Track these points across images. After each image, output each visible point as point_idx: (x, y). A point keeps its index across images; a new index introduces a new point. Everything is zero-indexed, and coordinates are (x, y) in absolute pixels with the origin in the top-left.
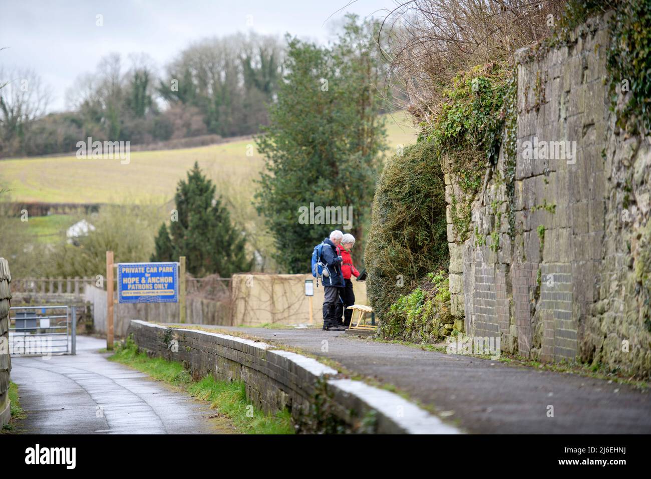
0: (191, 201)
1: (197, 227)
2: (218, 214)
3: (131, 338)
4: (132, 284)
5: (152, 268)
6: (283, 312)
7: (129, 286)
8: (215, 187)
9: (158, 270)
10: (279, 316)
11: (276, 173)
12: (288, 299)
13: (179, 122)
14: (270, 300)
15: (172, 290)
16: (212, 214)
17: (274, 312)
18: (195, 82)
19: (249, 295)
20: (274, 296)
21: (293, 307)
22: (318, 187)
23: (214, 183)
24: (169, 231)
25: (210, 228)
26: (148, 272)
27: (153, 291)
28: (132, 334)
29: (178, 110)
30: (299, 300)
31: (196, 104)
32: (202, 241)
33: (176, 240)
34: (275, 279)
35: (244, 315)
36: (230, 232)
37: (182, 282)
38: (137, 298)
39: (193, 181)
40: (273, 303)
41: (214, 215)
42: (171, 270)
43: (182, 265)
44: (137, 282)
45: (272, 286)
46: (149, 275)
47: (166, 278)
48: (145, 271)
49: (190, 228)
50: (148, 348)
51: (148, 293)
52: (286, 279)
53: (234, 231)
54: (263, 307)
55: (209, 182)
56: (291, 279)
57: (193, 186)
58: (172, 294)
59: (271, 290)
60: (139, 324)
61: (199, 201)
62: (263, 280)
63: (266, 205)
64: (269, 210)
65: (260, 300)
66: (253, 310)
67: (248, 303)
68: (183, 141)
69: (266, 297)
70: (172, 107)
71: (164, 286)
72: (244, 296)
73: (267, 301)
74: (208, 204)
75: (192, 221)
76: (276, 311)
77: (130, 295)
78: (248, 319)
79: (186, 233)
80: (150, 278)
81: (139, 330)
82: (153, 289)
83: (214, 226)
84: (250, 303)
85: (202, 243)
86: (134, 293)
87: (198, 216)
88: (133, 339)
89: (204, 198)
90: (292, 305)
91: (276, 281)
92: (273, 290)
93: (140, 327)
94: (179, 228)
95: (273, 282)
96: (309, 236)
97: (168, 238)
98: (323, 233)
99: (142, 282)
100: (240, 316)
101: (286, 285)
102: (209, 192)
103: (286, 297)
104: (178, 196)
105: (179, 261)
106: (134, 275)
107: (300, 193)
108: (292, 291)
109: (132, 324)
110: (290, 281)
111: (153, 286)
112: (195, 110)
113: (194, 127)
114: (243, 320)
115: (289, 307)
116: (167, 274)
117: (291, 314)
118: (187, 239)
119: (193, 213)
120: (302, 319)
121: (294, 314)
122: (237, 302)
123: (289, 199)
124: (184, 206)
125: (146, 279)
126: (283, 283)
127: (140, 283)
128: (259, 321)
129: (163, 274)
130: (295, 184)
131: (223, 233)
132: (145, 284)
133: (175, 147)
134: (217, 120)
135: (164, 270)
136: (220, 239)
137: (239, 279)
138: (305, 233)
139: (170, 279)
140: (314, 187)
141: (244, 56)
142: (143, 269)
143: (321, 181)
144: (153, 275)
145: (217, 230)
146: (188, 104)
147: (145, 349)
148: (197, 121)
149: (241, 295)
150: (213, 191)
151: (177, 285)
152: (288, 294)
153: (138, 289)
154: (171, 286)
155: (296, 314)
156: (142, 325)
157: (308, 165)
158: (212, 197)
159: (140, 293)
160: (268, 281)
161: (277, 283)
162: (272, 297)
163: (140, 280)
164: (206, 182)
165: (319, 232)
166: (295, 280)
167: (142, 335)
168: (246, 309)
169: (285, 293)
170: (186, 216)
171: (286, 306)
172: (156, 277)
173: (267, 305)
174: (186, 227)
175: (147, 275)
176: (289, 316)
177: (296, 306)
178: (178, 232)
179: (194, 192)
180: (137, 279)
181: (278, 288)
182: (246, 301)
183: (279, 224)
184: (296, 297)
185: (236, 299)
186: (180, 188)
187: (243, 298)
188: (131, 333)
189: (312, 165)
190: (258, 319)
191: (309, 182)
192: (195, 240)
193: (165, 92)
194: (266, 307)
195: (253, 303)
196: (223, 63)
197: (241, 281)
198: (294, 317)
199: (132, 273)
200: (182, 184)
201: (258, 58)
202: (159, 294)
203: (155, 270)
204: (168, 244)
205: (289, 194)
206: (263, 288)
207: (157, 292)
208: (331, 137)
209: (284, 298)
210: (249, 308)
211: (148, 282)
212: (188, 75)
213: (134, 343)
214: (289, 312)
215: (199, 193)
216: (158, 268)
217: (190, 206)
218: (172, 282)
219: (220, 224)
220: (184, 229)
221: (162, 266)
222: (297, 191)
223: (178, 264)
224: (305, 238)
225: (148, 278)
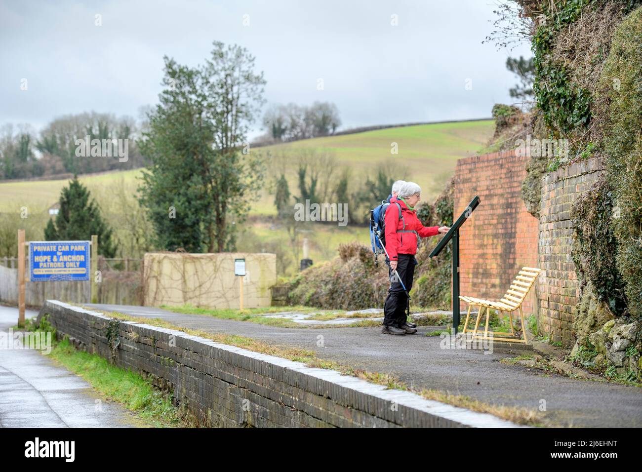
0: (72, 202)
1: (76, 221)
2: (91, 212)
3: (46, 319)
4: (43, 262)
5: (63, 247)
6: (194, 290)
7: (41, 265)
8: (89, 192)
9: (70, 248)
10: (190, 295)
11: (154, 172)
12: (200, 277)
13: (48, 165)
14: (181, 279)
15: (84, 269)
16: (87, 211)
17: (185, 290)
18: (58, 142)
19: (160, 274)
20: (186, 274)
21: (203, 286)
22: (192, 182)
23: (88, 190)
24: (55, 224)
25: (85, 222)
26: (59, 250)
27: (65, 269)
28: (49, 316)
29: (48, 158)
30: (210, 279)
31: (59, 155)
32: (80, 231)
33: (60, 231)
34: (186, 258)
35: (156, 293)
36: (101, 225)
37: (94, 261)
38: (48, 276)
39: (74, 188)
40: (185, 282)
41: (89, 212)
42: (82, 248)
43: (94, 243)
44: (49, 260)
45: (184, 265)
46: (61, 253)
47: (78, 256)
48: (57, 249)
49: (71, 222)
50: (70, 334)
51: (60, 271)
52: (197, 258)
53: (103, 225)
54: (174, 286)
55: (85, 188)
56: (203, 258)
57: (73, 191)
58: (83, 273)
59: (182, 268)
60: (58, 305)
61: (78, 202)
62: (175, 259)
63: (146, 198)
64: (149, 202)
65: (172, 279)
66: (164, 288)
67: (160, 282)
68: (51, 176)
69: (177, 276)
70: (44, 156)
71: (76, 265)
72: (156, 275)
73: (178, 280)
74: (84, 205)
75: (72, 217)
76: (187, 290)
77: (41, 273)
78: (159, 298)
79: (68, 225)
80: (61, 257)
81: (57, 312)
82: (65, 267)
83: (89, 221)
84: (162, 281)
85: (80, 234)
86: (46, 271)
87: (77, 213)
88: (49, 320)
89: (81, 200)
90: (203, 284)
91: (188, 260)
92: (184, 268)
93: (59, 309)
94: (62, 222)
95: (184, 261)
96: (184, 224)
97: (54, 230)
98: (196, 221)
99: (54, 260)
100: (151, 294)
101: (198, 264)
102: (85, 196)
103: (197, 275)
104: (62, 198)
105: (90, 240)
106: (46, 253)
107: (175, 188)
108: (203, 270)
109: (48, 304)
110: (202, 260)
111: (65, 264)
112: (58, 158)
113: (58, 168)
114: (155, 298)
115: (200, 286)
116: (79, 253)
117: (202, 292)
118: (69, 231)
119: (73, 211)
120: (213, 298)
121: (205, 293)
122: (149, 280)
123: (167, 192)
124: (66, 207)
125: (58, 257)
126: (194, 262)
127: (52, 261)
128: (171, 300)
129: (74, 253)
130: (172, 180)
131: (95, 226)
132: (57, 262)
133: (46, 180)
134: (71, 164)
135: (76, 249)
136: (93, 230)
137: (151, 258)
138: (180, 221)
139: (82, 258)
140: (188, 182)
141: (88, 126)
142: (55, 247)
143: (195, 178)
144: (65, 253)
145: (91, 224)
146: (54, 154)
147: (67, 335)
148: (60, 165)
149: (153, 274)
150: (88, 195)
151: (88, 264)
152: (199, 273)
153: (49, 268)
154: (83, 264)
155: (207, 292)
156: (61, 307)
157: (183, 165)
158: (87, 200)
159: (51, 271)
160: (179, 259)
161: (188, 262)
162: (183, 276)
163: (52, 258)
164: (82, 189)
165: (192, 220)
166: (206, 259)
167: (64, 319)
168: (158, 288)
169: (197, 272)
170: (68, 213)
171: (197, 285)
172: (68, 255)
173: (178, 284)
174: (68, 221)
175: (58, 253)
176: (200, 295)
177: (208, 285)
178: (62, 225)
179: (74, 195)
180: (49, 258)
181: (190, 268)
182: (157, 280)
183: (158, 214)
184: (208, 276)
185: (148, 277)
186: (63, 193)
187: (154, 277)
188: (46, 314)
189: (186, 164)
190: (170, 298)
191: (184, 179)
192: (75, 231)
193: (40, 147)
194: (178, 286)
195: (165, 281)
196: (76, 130)
197: (153, 260)
198: (204, 296)
199: (43, 252)
200: (65, 190)
201: (97, 128)
202: (71, 272)
203: (67, 249)
204: (54, 234)
205: (167, 188)
206: (174, 267)
207: (69, 271)
208: (202, 141)
209: (196, 277)
210: (161, 287)
211: (60, 260)
212: (54, 137)
213: (50, 325)
214: (200, 291)
215: (77, 196)
216: (70, 246)
217: (71, 206)
218: (84, 260)
219: (93, 220)
220: (66, 223)
221: (74, 245)
222: (173, 186)
223: (90, 243)
224: (179, 225)
225: (60, 256)
